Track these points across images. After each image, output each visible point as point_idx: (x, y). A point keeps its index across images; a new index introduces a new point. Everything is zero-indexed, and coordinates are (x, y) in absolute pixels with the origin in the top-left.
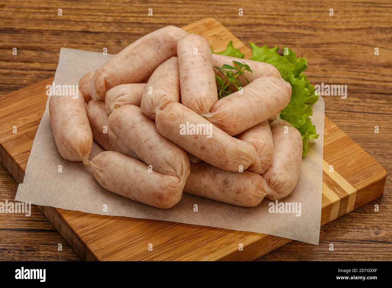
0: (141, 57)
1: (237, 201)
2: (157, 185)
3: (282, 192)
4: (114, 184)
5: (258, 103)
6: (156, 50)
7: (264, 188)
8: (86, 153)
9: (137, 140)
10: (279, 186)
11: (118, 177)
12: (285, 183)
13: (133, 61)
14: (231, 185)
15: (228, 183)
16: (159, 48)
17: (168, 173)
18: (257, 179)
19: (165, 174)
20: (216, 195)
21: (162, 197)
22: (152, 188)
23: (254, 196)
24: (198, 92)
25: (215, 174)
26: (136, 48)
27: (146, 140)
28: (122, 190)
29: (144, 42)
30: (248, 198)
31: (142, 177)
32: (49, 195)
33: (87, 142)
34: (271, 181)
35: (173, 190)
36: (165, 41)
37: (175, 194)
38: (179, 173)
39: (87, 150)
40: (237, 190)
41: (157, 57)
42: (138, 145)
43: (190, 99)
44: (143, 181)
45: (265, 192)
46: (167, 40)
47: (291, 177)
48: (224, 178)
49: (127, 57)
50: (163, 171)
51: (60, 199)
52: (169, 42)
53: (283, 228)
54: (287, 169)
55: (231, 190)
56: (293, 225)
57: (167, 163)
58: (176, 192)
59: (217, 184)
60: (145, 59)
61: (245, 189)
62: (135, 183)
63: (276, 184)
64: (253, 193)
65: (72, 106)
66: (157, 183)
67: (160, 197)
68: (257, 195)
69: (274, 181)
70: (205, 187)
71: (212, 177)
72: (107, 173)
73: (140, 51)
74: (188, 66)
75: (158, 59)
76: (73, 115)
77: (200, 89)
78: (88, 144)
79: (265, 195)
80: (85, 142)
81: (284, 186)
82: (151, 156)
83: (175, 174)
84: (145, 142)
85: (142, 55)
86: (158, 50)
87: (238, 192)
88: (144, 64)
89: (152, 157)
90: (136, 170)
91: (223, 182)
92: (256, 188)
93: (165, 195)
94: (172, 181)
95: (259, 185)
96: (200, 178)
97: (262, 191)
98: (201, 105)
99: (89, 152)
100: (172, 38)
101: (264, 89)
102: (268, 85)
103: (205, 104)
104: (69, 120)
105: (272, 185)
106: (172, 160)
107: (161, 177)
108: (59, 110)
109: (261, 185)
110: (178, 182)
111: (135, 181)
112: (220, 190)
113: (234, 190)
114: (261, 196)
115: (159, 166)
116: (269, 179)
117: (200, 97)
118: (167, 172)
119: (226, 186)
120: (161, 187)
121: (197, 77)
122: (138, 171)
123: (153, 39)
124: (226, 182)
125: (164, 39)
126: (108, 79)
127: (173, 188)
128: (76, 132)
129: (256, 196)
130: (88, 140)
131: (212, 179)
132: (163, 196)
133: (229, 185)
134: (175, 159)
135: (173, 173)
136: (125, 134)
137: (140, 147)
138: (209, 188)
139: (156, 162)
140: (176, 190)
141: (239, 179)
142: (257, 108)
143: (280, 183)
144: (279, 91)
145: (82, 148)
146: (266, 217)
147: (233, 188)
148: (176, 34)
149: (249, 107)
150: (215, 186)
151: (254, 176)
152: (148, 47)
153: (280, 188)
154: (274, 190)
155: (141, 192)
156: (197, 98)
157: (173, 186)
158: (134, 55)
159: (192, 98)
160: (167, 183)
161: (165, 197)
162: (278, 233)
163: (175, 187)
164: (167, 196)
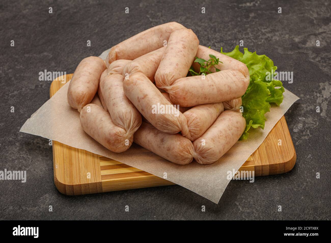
0: (147, 41)
1: (168, 157)
2: (108, 132)
3: (206, 158)
4: (87, 127)
5: (210, 86)
6: (159, 38)
7: (190, 150)
8: (80, 103)
9: (109, 98)
10: (203, 152)
11: (90, 123)
12: (209, 150)
13: (140, 43)
14: (165, 143)
15: (163, 142)
16: (161, 36)
17: (119, 126)
18: (186, 142)
19: (117, 126)
20: (155, 150)
21: (109, 141)
22: (105, 134)
23: (180, 155)
24: (164, 70)
25: (157, 133)
26: (145, 34)
27: (113, 98)
28: (90, 133)
29: (151, 31)
30: (175, 155)
31: (102, 125)
32: (44, 127)
33: (83, 96)
34: (197, 147)
35: (118, 138)
36: (166, 31)
37: (120, 141)
38: (126, 126)
39: (81, 101)
40: (168, 148)
41: (158, 43)
42: (109, 102)
43: (157, 74)
44: (102, 128)
45: (191, 154)
46: (167, 31)
47: (214, 146)
48: (162, 137)
49: (137, 40)
50: (116, 123)
51: (50, 132)
52: (169, 32)
53: (195, 184)
54: (214, 141)
55: (164, 147)
56: (204, 184)
57: (120, 117)
58: (120, 140)
59: (156, 141)
60: (149, 43)
61: (174, 148)
62: (97, 128)
63: (200, 149)
64: (179, 153)
65: (88, 69)
66: (109, 131)
67: (109, 142)
68: (182, 154)
69: (199, 147)
70: (149, 141)
71: (155, 135)
72: (84, 119)
73: (147, 37)
74: (168, 50)
75: (159, 45)
76: (84, 75)
77: (167, 68)
78: (84, 97)
79: (190, 156)
80: (81, 95)
81: (207, 153)
82: (112, 110)
83: (124, 127)
84: (113, 100)
85: (148, 40)
86: (160, 38)
87: (169, 149)
88: (147, 47)
89: (112, 112)
90: (101, 119)
91: (160, 140)
92: (183, 149)
93: (112, 141)
94: (119, 131)
95: (186, 147)
96: (147, 134)
97: (188, 153)
98: (164, 80)
99: (83, 103)
100: (172, 30)
101: (223, 78)
102: (228, 76)
103: (166, 79)
104: (79, 77)
105: (198, 150)
106: (123, 116)
107: (113, 127)
108: (78, 70)
109: (187, 148)
110: (123, 133)
111: (98, 127)
112: (158, 146)
113: (166, 148)
114: (186, 156)
115: (114, 118)
116: (197, 145)
117: (164, 73)
118: (119, 124)
119: (161, 143)
120: (110, 134)
121: (170, 59)
122: (102, 121)
123: (158, 30)
124: (162, 141)
125: (165, 30)
126: (119, 53)
127: (118, 136)
128: (79, 87)
129: (181, 156)
130: (84, 94)
131: (155, 136)
132: (111, 141)
133: (163, 143)
134: (126, 116)
135: (122, 126)
136: (104, 92)
137: (109, 103)
138: (151, 143)
139: (113, 115)
140: (121, 139)
141: (172, 140)
142: (207, 89)
143: (204, 149)
144: (234, 82)
145: (78, 99)
146: (187, 173)
147: (166, 146)
148: (176, 28)
149: (201, 87)
150: (155, 142)
151: (184, 140)
152: (154, 35)
153: (203, 153)
154: (199, 154)
155: (99, 136)
156: (162, 74)
157: (118, 135)
158: (142, 39)
159: (159, 74)
160: (115, 132)
161: (111, 142)
162: (190, 187)
163: (120, 136)
164: (113, 142)
